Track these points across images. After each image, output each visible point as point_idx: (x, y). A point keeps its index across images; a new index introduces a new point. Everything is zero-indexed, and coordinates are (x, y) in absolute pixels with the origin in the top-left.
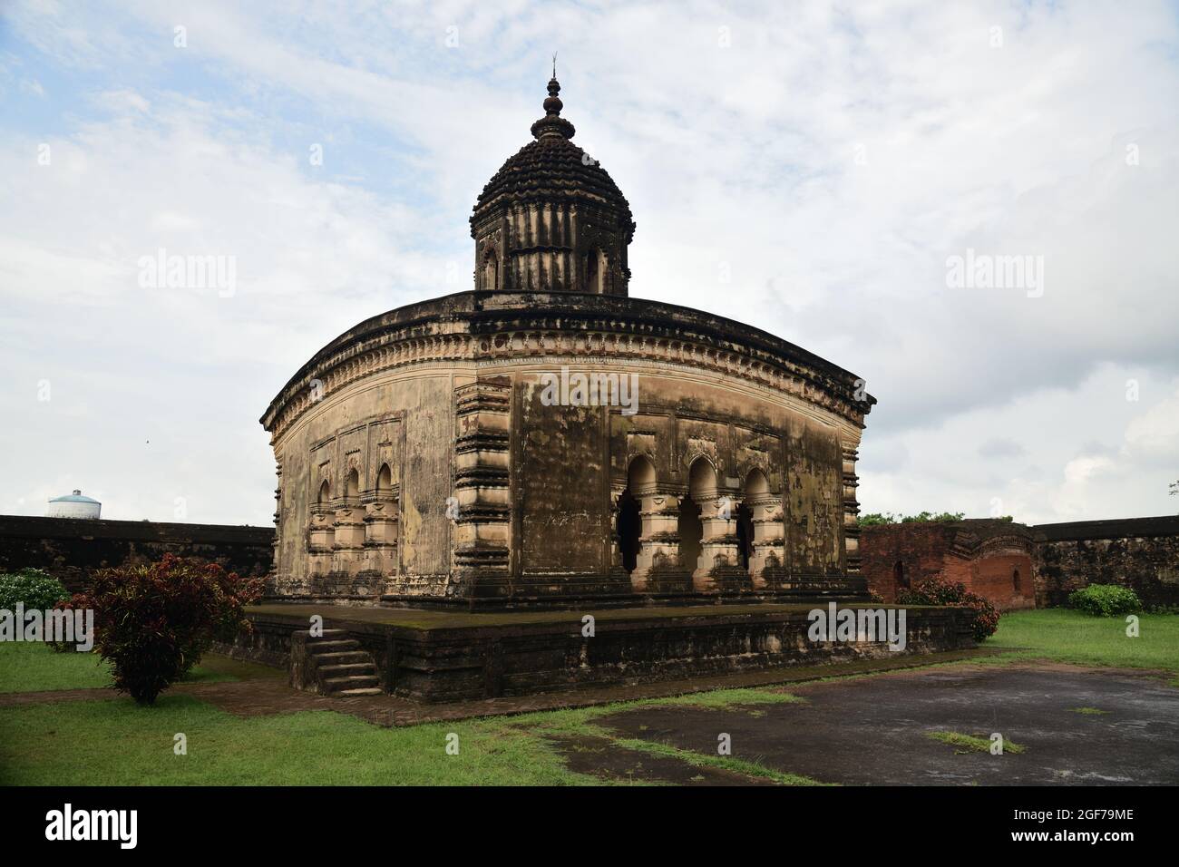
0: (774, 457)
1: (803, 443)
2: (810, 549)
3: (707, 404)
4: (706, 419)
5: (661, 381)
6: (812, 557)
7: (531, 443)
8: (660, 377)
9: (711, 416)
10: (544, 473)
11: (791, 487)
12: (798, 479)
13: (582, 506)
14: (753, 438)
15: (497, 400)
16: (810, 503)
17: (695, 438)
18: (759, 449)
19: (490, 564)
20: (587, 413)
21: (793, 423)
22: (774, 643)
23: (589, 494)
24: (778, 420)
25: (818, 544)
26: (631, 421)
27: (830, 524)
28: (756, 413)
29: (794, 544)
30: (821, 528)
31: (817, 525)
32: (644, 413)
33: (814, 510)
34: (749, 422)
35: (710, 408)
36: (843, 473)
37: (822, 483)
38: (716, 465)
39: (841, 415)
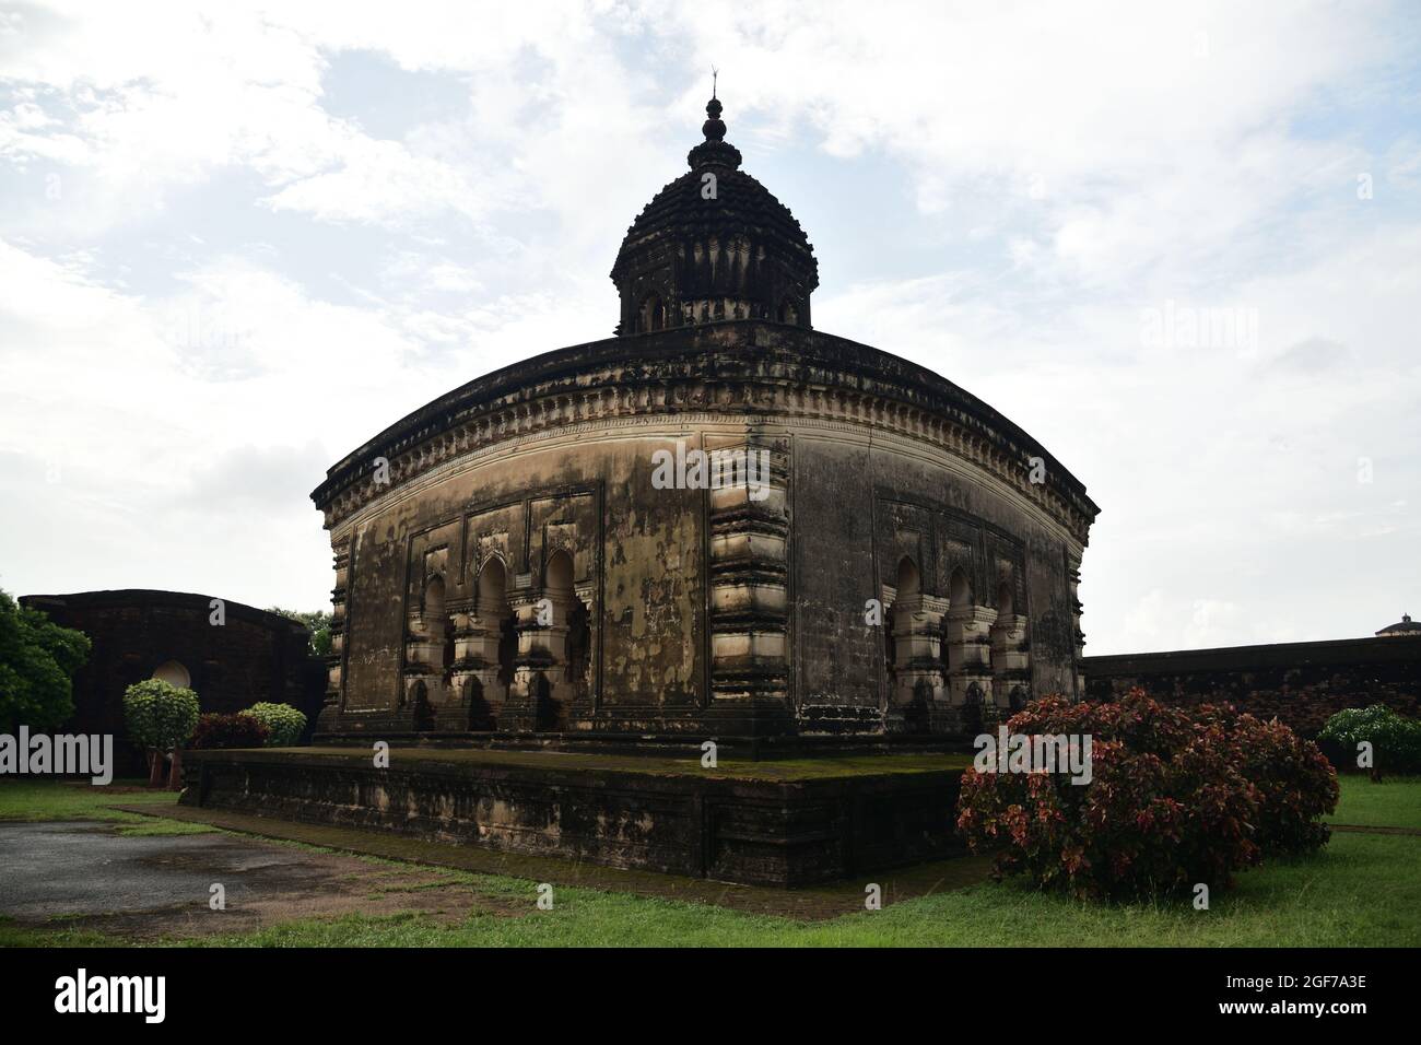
0: (583, 529)
1: (630, 487)
2: (635, 663)
3: (501, 486)
4: (497, 507)
5: (456, 481)
6: (638, 677)
9: (507, 499)
10: (363, 615)
11: (607, 566)
12: (620, 550)
13: (386, 641)
14: (555, 509)
15: (343, 557)
16: (639, 585)
17: (486, 536)
18: (563, 522)
19: (332, 703)
21: (616, 461)
23: (391, 628)
24: (592, 468)
25: (652, 653)
26: (427, 539)
27: (677, 614)
28: (561, 470)
29: (608, 657)
30: (658, 624)
31: (649, 620)
32: (437, 526)
33: (645, 595)
34: (547, 488)
35: (503, 491)
36: (713, 511)
37: (665, 544)
38: (507, 561)
39: (693, 410)
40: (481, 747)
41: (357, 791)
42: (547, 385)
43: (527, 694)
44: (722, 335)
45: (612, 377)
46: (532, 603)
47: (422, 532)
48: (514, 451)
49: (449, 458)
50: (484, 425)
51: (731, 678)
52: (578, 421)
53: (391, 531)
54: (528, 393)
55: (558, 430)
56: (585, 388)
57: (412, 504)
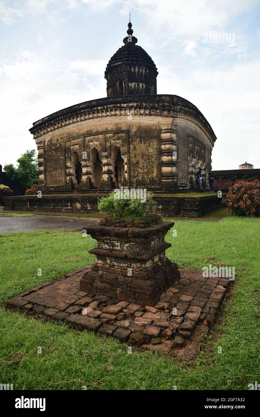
0: (123, 141)
1: (137, 132)
2: (140, 173)
3: (95, 130)
4: (94, 135)
5: (80, 128)
6: (141, 176)
7: (47, 155)
8: (79, 127)
9: (97, 133)
10: (50, 162)
11: (131, 151)
12: (135, 147)
13: (59, 168)
14: (114, 136)
15: (41, 147)
16: (141, 156)
17: (91, 142)
18: (116, 140)
19: (41, 184)
20: (59, 144)
21: (133, 126)
22: (78, 205)
23: (61, 165)
24: (125, 127)
25: (145, 171)
26: (71, 143)
27: (152, 162)
28: (115, 127)
29: (132, 172)
30: (146, 165)
31: (144, 164)
32: (74, 139)
33: (142, 158)
34: (112, 131)
35: (96, 131)
36: (161, 139)
37: (148, 146)
38: (99, 149)
39: (157, 115)
40: (95, 193)
41: (70, 204)
42: (112, 106)
43: (107, 180)
44: (165, 98)
45: (133, 105)
46: (107, 159)
47: (69, 141)
48: (99, 121)
49: (77, 122)
50: (89, 114)
51: (166, 176)
52: (121, 115)
53: (57, 140)
54: (105, 107)
55: (114, 117)
56: (124, 107)
57: (64, 133)
